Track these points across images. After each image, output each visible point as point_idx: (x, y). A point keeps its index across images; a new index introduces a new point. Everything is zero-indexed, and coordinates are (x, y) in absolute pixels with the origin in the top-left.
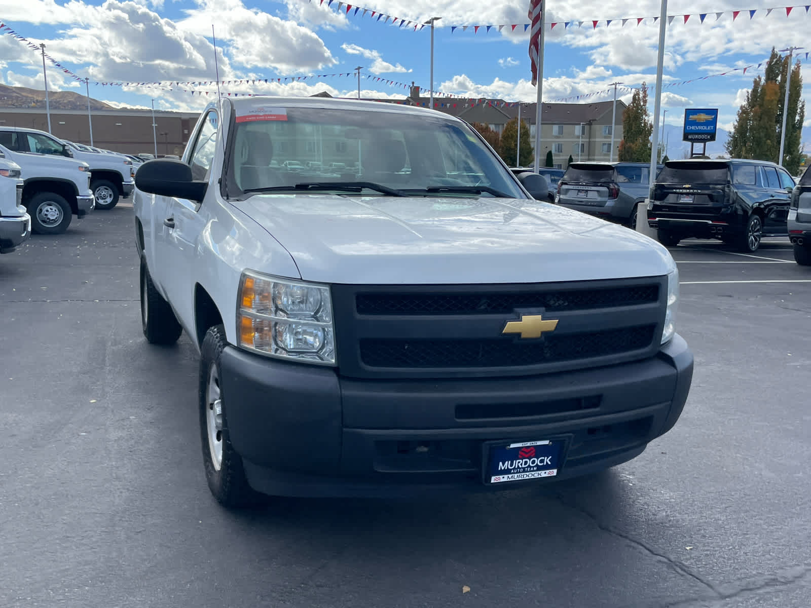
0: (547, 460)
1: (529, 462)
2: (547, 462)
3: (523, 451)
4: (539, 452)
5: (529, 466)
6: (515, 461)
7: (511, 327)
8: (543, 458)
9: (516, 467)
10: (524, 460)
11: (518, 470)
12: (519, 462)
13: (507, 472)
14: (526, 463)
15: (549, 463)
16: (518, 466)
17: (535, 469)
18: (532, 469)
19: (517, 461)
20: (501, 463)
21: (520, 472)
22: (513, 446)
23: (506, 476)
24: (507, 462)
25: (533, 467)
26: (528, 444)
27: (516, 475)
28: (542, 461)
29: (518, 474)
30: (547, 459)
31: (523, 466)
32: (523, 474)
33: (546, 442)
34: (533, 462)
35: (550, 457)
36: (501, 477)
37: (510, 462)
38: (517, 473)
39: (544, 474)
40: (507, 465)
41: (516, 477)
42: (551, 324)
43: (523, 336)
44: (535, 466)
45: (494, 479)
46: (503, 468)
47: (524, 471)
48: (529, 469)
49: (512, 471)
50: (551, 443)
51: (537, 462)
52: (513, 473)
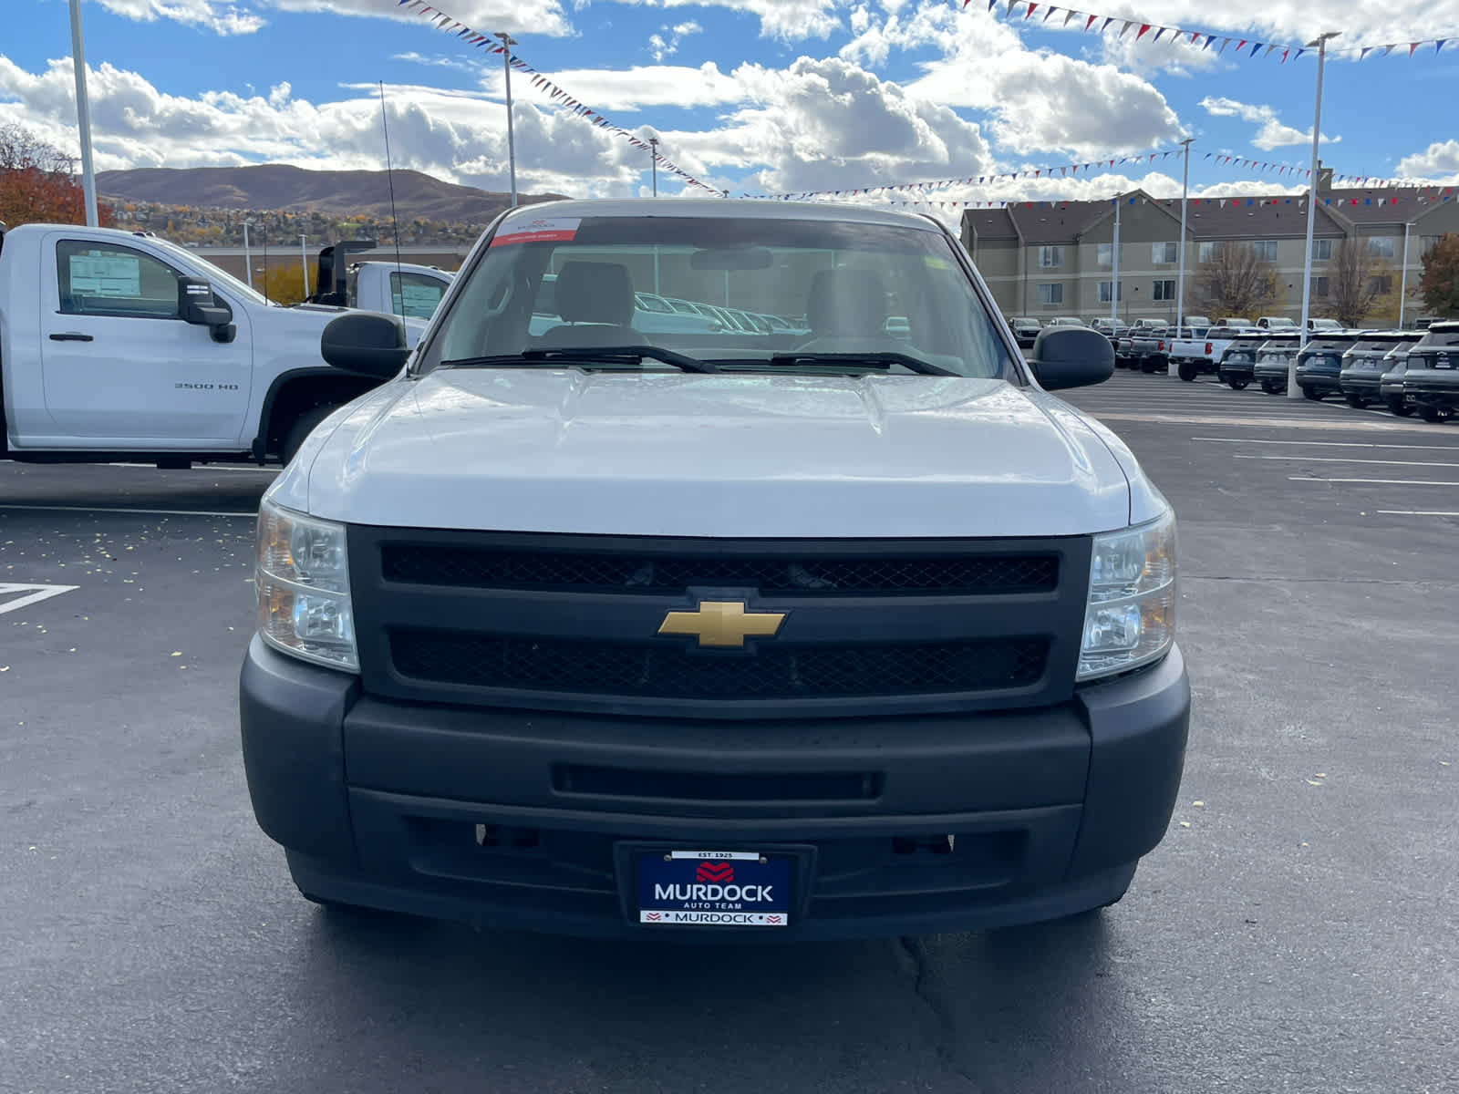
0: (764, 893)
1: (723, 892)
2: (763, 896)
3: (704, 869)
4: (742, 874)
5: (723, 900)
6: (689, 886)
7: (676, 621)
8: (754, 887)
9: (695, 898)
10: (710, 887)
11: (698, 904)
12: (699, 890)
13: (674, 905)
14: (715, 892)
15: (770, 899)
16: (698, 896)
17: (738, 906)
18: (731, 906)
19: (695, 887)
20: (658, 887)
21: (703, 909)
22: (676, 855)
23: (672, 914)
24: (671, 886)
25: (733, 903)
26: (713, 855)
27: (694, 914)
28: (751, 893)
29: (700, 913)
30: (763, 889)
31: (710, 898)
32: (709, 914)
33: (754, 856)
34: (732, 893)
35: (770, 888)
36: (662, 913)
37: (678, 886)
38: (698, 909)
39: (756, 919)
40: (672, 891)
41: (694, 918)
42: (768, 622)
43: (703, 641)
44: (737, 902)
45: (645, 916)
46: (665, 897)
47: (713, 908)
48: (723, 906)
49: (687, 905)
50: (764, 859)
51: (742, 893)
52: (687, 910)
